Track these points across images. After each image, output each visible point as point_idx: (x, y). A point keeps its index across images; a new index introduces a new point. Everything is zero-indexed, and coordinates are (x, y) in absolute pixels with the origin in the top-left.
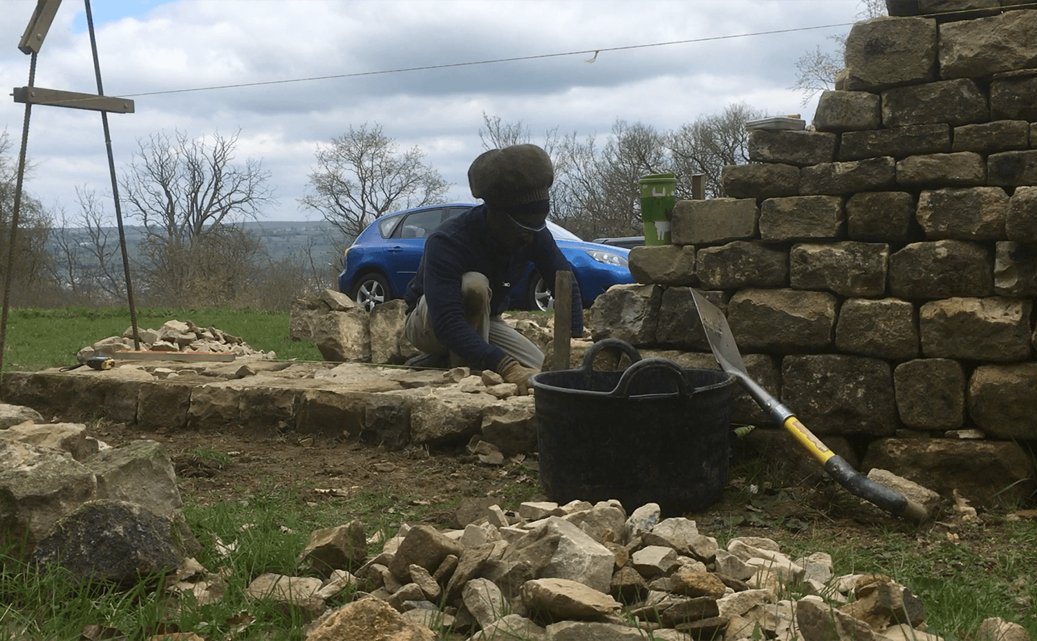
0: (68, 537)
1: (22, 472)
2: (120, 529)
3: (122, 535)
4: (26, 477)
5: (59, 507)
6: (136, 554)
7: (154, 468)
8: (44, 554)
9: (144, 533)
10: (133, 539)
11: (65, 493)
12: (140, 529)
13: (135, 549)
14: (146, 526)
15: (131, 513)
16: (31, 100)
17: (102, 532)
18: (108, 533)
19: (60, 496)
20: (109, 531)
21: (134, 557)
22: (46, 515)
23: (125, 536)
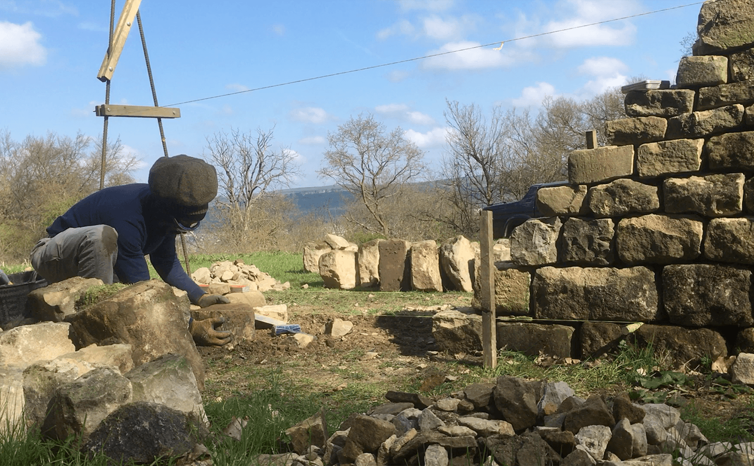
0: (110, 431)
1: (78, 383)
2: (146, 424)
3: (148, 428)
4: (81, 387)
5: (104, 407)
6: (158, 443)
7: (179, 375)
8: (94, 444)
9: (164, 427)
10: (156, 432)
11: (109, 397)
12: (162, 424)
13: (157, 440)
14: (166, 421)
15: (155, 412)
16: (107, 113)
17: (134, 427)
18: (138, 428)
19: (105, 399)
20: (139, 426)
21: (156, 446)
22: (96, 414)
23: (150, 429)
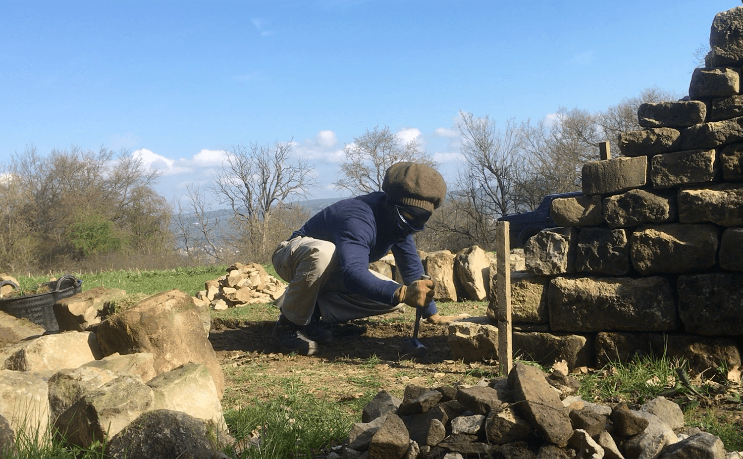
0: (133, 439)
1: (102, 391)
2: (167, 431)
3: (169, 436)
7: (200, 383)
9: (185, 435)
10: (177, 439)
11: (131, 405)
12: (183, 432)
13: (178, 447)
14: (186, 429)
15: (175, 419)
17: (155, 434)
18: (159, 435)
19: (128, 407)
20: (160, 433)
22: (119, 421)
23: (171, 437)
